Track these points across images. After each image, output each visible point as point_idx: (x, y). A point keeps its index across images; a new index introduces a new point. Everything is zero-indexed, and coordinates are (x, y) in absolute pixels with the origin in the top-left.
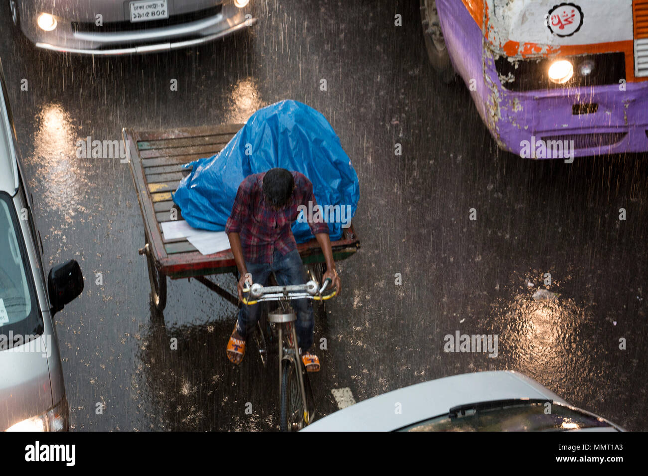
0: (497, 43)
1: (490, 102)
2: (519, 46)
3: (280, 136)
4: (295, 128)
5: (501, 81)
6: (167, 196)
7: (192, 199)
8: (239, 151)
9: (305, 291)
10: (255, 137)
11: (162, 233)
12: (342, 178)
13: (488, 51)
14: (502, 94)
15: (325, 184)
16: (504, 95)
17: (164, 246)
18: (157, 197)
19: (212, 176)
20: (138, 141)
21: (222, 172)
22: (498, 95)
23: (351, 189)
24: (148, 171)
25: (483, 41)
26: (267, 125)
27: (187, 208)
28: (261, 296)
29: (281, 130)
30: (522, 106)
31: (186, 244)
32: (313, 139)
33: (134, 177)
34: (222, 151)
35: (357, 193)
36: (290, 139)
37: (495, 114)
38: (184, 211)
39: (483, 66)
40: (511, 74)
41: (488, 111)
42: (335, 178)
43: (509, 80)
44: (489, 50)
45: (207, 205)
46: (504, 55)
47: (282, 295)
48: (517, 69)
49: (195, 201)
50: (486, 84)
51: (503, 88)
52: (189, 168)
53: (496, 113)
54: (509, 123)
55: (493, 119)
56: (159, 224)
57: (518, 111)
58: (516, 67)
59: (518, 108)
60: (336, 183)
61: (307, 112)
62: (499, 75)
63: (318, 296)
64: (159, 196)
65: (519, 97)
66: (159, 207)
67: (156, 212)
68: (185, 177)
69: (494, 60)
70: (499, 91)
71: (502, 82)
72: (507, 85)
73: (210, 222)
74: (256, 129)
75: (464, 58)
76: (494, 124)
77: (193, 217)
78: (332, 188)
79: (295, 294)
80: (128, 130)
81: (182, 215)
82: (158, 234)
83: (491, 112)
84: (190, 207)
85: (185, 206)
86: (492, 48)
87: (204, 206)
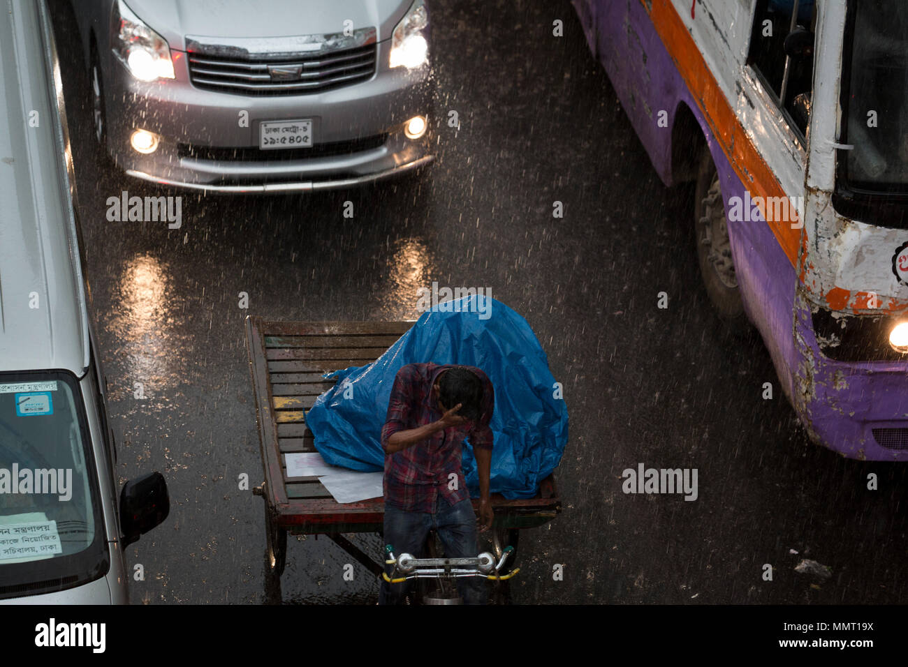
0: (817, 290)
1: (801, 372)
2: (849, 296)
3: (462, 344)
4: (485, 335)
5: (819, 344)
6: (297, 416)
7: (331, 423)
8: (402, 361)
9: (476, 567)
10: (427, 344)
11: (285, 467)
12: (545, 410)
13: (802, 300)
14: (820, 363)
15: (519, 417)
16: (822, 366)
17: (285, 488)
18: (284, 417)
19: (363, 393)
20: (266, 336)
21: (376, 389)
22: (813, 364)
23: (557, 428)
24: (275, 378)
25: (796, 285)
26: (445, 328)
27: (323, 436)
28: (412, 570)
29: (465, 336)
30: (847, 383)
31: (316, 485)
32: (508, 353)
33: (254, 385)
34: (379, 358)
35: (565, 433)
36: (476, 351)
37: (807, 392)
38: (318, 439)
39: (794, 319)
40: (835, 335)
41: (796, 385)
42: (534, 409)
43: (831, 343)
44: (804, 299)
45: (352, 434)
46: (826, 307)
47: (442, 571)
48: (845, 328)
49: (334, 425)
50: (797, 346)
51: (822, 355)
52: (333, 378)
53: (809, 391)
54: (828, 406)
55: (803, 397)
56: (282, 455)
57: (842, 389)
58: (843, 326)
59: (841, 385)
60: (535, 418)
61: (504, 315)
62: (817, 337)
63: (493, 574)
64: (287, 416)
65: (844, 369)
66: (284, 430)
67: (279, 438)
68: (327, 390)
69: (811, 313)
70: (815, 359)
71: (821, 346)
72: (827, 351)
73: (354, 458)
74: (430, 333)
75: (765, 304)
76: (804, 405)
77: (329, 448)
78: (529, 423)
79: (460, 571)
80: (254, 318)
81: (315, 445)
82: (278, 468)
83: (801, 388)
84: (327, 434)
85: (320, 432)
86: (810, 296)
87: (347, 435)
